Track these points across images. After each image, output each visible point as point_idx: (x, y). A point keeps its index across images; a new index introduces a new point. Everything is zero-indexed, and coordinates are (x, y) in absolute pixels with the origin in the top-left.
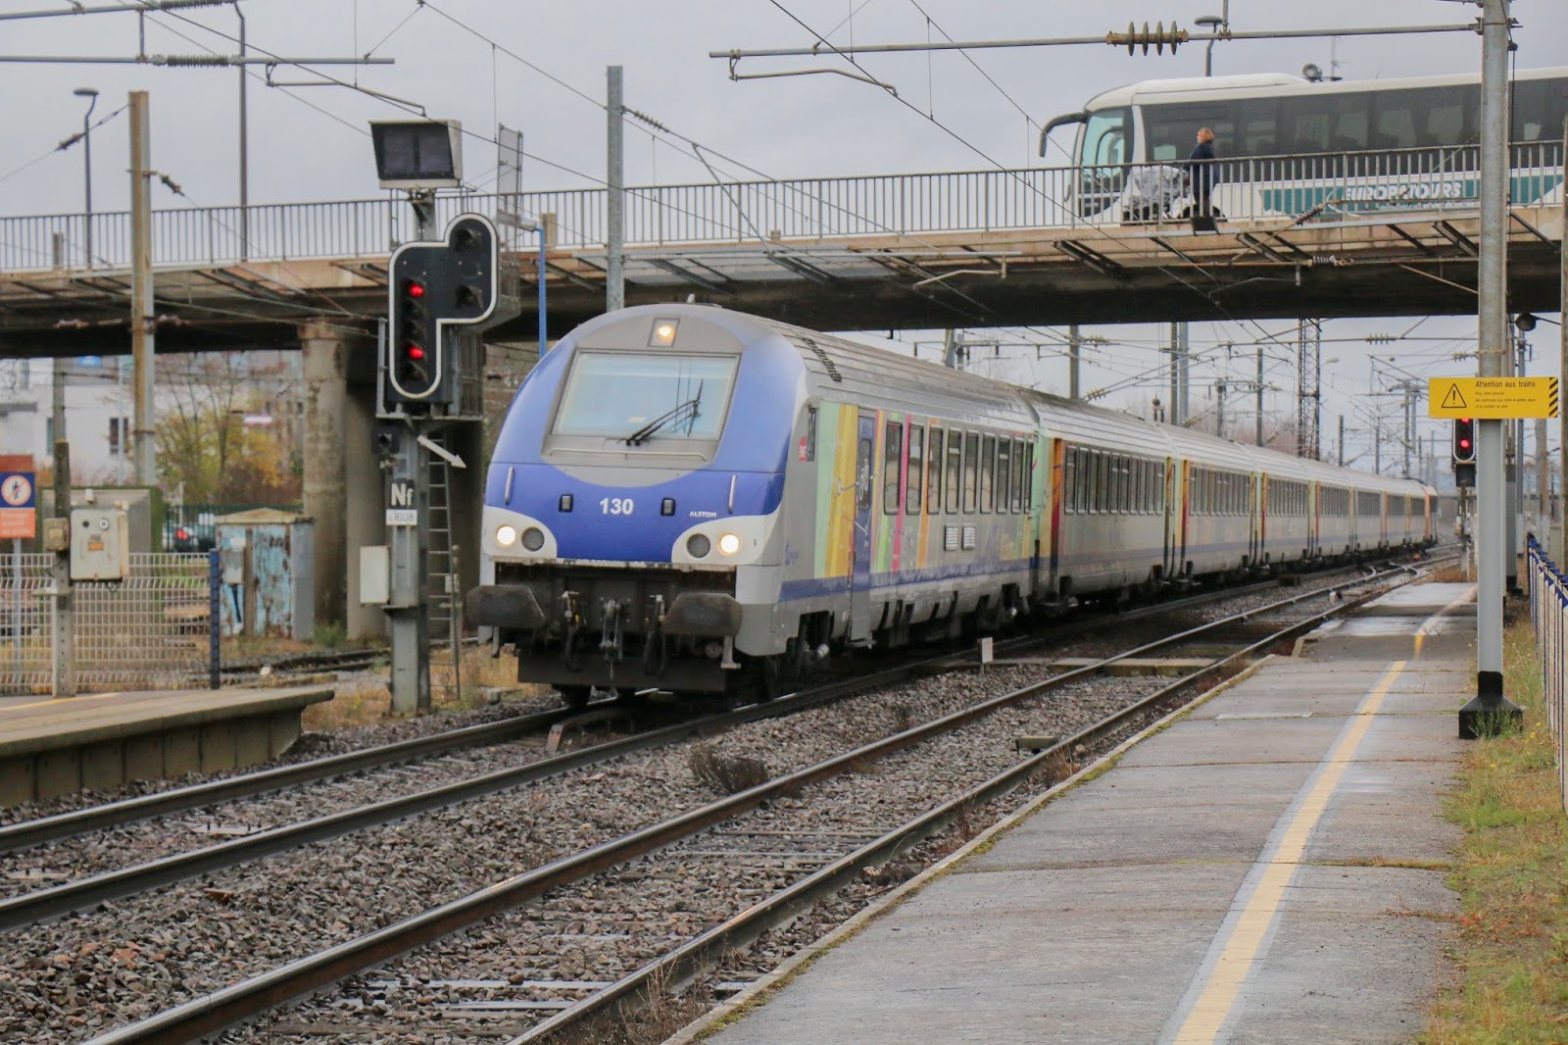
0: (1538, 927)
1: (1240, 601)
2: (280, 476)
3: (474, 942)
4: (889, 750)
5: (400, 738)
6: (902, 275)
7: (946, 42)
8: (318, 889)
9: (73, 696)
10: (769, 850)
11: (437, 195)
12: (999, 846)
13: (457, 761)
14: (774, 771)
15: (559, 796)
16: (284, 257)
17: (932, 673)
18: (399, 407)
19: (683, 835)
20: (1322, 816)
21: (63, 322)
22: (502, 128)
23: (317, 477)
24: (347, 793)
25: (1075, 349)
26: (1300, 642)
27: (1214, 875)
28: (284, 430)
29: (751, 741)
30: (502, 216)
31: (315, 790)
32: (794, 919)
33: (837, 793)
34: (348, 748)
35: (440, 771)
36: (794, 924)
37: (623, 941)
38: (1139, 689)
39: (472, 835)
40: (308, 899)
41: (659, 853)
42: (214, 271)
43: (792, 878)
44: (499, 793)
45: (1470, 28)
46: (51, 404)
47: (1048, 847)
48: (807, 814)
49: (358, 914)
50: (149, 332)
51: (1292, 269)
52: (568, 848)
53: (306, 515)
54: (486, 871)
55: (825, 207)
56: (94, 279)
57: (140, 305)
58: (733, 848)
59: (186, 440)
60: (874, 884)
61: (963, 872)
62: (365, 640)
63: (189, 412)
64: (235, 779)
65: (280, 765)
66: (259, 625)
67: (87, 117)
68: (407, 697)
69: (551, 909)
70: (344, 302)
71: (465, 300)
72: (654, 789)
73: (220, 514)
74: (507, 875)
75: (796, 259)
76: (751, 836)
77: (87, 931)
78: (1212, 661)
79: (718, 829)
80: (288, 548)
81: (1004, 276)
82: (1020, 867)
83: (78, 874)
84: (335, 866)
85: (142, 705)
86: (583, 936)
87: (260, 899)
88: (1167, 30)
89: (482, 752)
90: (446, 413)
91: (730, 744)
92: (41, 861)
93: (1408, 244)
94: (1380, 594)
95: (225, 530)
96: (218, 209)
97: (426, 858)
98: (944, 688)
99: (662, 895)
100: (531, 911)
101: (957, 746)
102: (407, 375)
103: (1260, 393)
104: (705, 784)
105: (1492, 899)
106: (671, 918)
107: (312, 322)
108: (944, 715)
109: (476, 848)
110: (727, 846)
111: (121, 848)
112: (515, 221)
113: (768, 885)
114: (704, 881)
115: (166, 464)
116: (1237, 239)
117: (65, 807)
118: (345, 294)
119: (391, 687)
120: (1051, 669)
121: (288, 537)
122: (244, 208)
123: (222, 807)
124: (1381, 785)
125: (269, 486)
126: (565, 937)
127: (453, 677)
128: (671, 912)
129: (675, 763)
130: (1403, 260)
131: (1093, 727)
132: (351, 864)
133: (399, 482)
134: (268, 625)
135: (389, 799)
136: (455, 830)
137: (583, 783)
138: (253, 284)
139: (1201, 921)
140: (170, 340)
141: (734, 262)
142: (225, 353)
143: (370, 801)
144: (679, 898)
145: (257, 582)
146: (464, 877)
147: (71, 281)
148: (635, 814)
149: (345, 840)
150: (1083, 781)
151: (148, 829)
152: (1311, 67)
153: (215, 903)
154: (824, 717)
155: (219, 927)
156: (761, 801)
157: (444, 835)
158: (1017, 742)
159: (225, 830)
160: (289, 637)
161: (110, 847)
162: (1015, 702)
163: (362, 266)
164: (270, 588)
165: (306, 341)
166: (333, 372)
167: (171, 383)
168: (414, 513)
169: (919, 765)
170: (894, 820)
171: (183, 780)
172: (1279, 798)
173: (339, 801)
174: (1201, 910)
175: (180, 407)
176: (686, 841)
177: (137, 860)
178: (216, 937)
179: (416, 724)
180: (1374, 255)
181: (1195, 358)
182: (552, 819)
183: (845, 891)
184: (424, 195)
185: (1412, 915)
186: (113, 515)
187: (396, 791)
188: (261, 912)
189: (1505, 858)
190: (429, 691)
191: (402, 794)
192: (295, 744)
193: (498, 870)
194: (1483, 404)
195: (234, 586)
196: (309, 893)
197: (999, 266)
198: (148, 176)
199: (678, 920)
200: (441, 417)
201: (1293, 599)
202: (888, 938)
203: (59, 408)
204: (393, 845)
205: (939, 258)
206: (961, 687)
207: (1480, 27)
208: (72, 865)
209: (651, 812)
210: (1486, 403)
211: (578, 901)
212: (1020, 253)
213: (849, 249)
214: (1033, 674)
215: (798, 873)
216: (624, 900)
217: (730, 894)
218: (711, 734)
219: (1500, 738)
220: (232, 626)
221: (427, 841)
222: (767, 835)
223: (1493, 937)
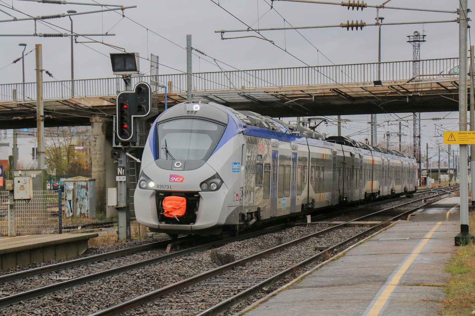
0: (469, 304)
1: (393, 203)
2: (87, 166)
3: (137, 312)
4: (274, 251)
5: (119, 249)
6: (282, 100)
7: (291, 27)
8: (88, 296)
9: (15, 236)
10: (233, 283)
11: (131, 76)
12: (304, 280)
13: (138, 256)
14: (237, 258)
15: (167, 266)
16: (86, 96)
17: (291, 226)
18: (120, 143)
19: (207, 278)
20: (407, 270)
21: (15, 118)
22: (152, 55)
23: (97, 166)
24: (101, 266)
25: (339, 123)
26: (409, 216)
27: (370, 289)
28: (88, 151)
29: (231, 248)
30: (152, 83)
31: (91, 265)
32: (239, 304)
33: (257, 265)
34: (103, 252)
35: (132, 259)
36: (239, 306)
37: (184, 311)
38: (357, 231)
39: (139, 279)
40: (85, 299)
41: (198, 284)
42: (63, 101)
43: (240, 291)
44: (150, 266)
45: (455, 21)
46: (13, 144)
47: (318, 281)
48: (246, 271)
49: (101, 304)
50: (42, 120)
51: (405, 97)
52: (169, 283)
53: (93, 178)
54: (143, 290)
55: (257, 79)
56: (25, 104)
57: (39, 112)
58: (222, 282)
59: (56, 155)
60: (265, 293)
61: (291, 289)
62: (112, 218)
63: (57, 145)
64: (66, 262)
65: (81, 257)
66: (78, 213)
67: (23, 53)
68: (123, 236)
69: (162, 302)
70: (104, 110)
71: (140, 110)
72: (199, 264)
73: (67, 178)
74: (149, 291)
75: (248, 95)
76: (228, 278)
77: (14, 310)
78: (381, 222)
79: (218, 276)
80: (87, 189)
81: (313, 100)
82: (309, 287)
83: (13, 292)
84: (95, 289)
85: (37, 239)
86: (172, 310)
87: (70, 300)
88: (359, 23)
89: (146, 253)
90: (135, 145)
91: (224, 249)
92: (2, 289)
93: (443, 88)
94: (438, 200)
95: (67, 183)
96: (64, 81)
97: (124, 286)
98: (294, 231)
99: (198, 297)
100: (156, 303)
101: (297, 249)
102: (122, 133)
103: (400, 136)
104: (215, 262)
105: (456, 295)
106: (200, 304)
107: (94, 117)
108: (294, 239)
109: (140, 283)
110: (220, 282)
111: (28, 284)
112: (157, 84)
113: (232, 293)
114: (212, 292)
115: (50, 162)
116: (388, 87)
117: (11, 271)
118: (105, 108)
119: (118, 232)
120: (329, 225)
121: (87, 185)
122: (73, 81)
123: (61, 271)
124: (428, 261)
125: (83, 169)
126: (166, 311)
127: (138, 229)
128: (200, 302)
129: (206, 256)
130: (441, 94)
131: (340, 243)
132: (100, 288)
133: (120, 167)
134: (81, 213)
135: (114, 268)
136: (133, 277)
137: (176, 262)
138: (76, 105)
139: (363, 303)
140: (49, 123)
141: (228, 96)
142: (69, 127)
143: (108, 269)
144: (203, 298)
145: (77, 200)
146: (135, 292)
147: (18, 104)
148: (192, 272)
149: (99, 281)
150: (333, 260)
151: (37, 278)
152: (416, 32)
153: (55, 301)
154: (254, 241)
155: (56, 308)
156: (232, 267)
157: (130, 279)
158: (315, 248)
159: (62, 278)
160: (88, 217)
161: (24, 284)
162: (317, 235)
163: (110, 99)
164: (81, 202)
165: (93, 123)
166: (101, 133)
167: (52, 136)
168: (125, 177)
169: (284, 255)
170: (274, 273)
171: (49, 263)
172: (394, 265)
173: (98, 269)
174: (364, 300)
175: (55, 144)
176: (207, 280)
177: (33, 288)
178: (55, 312)
179: (125, 244)
180: (433, 92)
181: (378, 125)
182: (165, 273)
183: (256, 295)
184: (127, 76)
185: (430, 301)
186: (27, 179)
187: (117, 265)
188: (70, 304)
189: (463, 283)
190: (130, 234)
191: (119, 266)
192: (86, 251)
193: (147, 290)
194: (461, 140)
195: (70, 201)
196: (86, 298)
197: (312, 96)
198: (42, 71)
199: (202, 305)
200: (133, 147)
201: (410, 202)
202: (265, 309)
203: (15, 145)
204: (113, 282)
205: (292, 95)
206: (299, 231)
207: (458, 21)
208: (12, 290)
209: (197, 271)
210: (462, 139)
211: (171, 299)
212: (318, 93)
213: (265, 92)
214: (324, 226)
215: (242, 290)
216: (185, 299)
217: (219, 296)
218: (218, 246)
219: (468, 245)
220: (69, 214)
221: (124, 281)
222: (233, 278)
223: (455, 307)
